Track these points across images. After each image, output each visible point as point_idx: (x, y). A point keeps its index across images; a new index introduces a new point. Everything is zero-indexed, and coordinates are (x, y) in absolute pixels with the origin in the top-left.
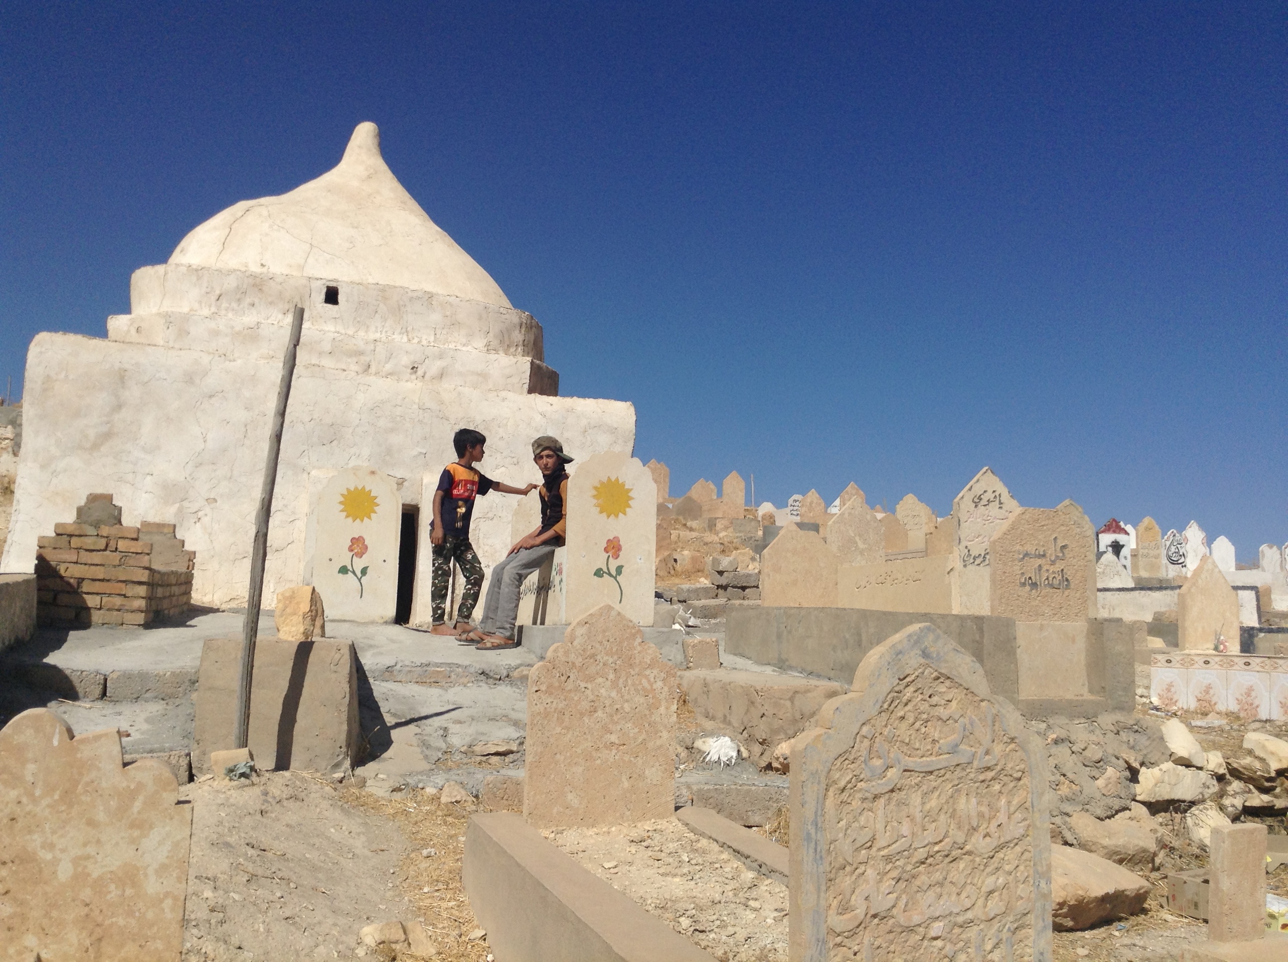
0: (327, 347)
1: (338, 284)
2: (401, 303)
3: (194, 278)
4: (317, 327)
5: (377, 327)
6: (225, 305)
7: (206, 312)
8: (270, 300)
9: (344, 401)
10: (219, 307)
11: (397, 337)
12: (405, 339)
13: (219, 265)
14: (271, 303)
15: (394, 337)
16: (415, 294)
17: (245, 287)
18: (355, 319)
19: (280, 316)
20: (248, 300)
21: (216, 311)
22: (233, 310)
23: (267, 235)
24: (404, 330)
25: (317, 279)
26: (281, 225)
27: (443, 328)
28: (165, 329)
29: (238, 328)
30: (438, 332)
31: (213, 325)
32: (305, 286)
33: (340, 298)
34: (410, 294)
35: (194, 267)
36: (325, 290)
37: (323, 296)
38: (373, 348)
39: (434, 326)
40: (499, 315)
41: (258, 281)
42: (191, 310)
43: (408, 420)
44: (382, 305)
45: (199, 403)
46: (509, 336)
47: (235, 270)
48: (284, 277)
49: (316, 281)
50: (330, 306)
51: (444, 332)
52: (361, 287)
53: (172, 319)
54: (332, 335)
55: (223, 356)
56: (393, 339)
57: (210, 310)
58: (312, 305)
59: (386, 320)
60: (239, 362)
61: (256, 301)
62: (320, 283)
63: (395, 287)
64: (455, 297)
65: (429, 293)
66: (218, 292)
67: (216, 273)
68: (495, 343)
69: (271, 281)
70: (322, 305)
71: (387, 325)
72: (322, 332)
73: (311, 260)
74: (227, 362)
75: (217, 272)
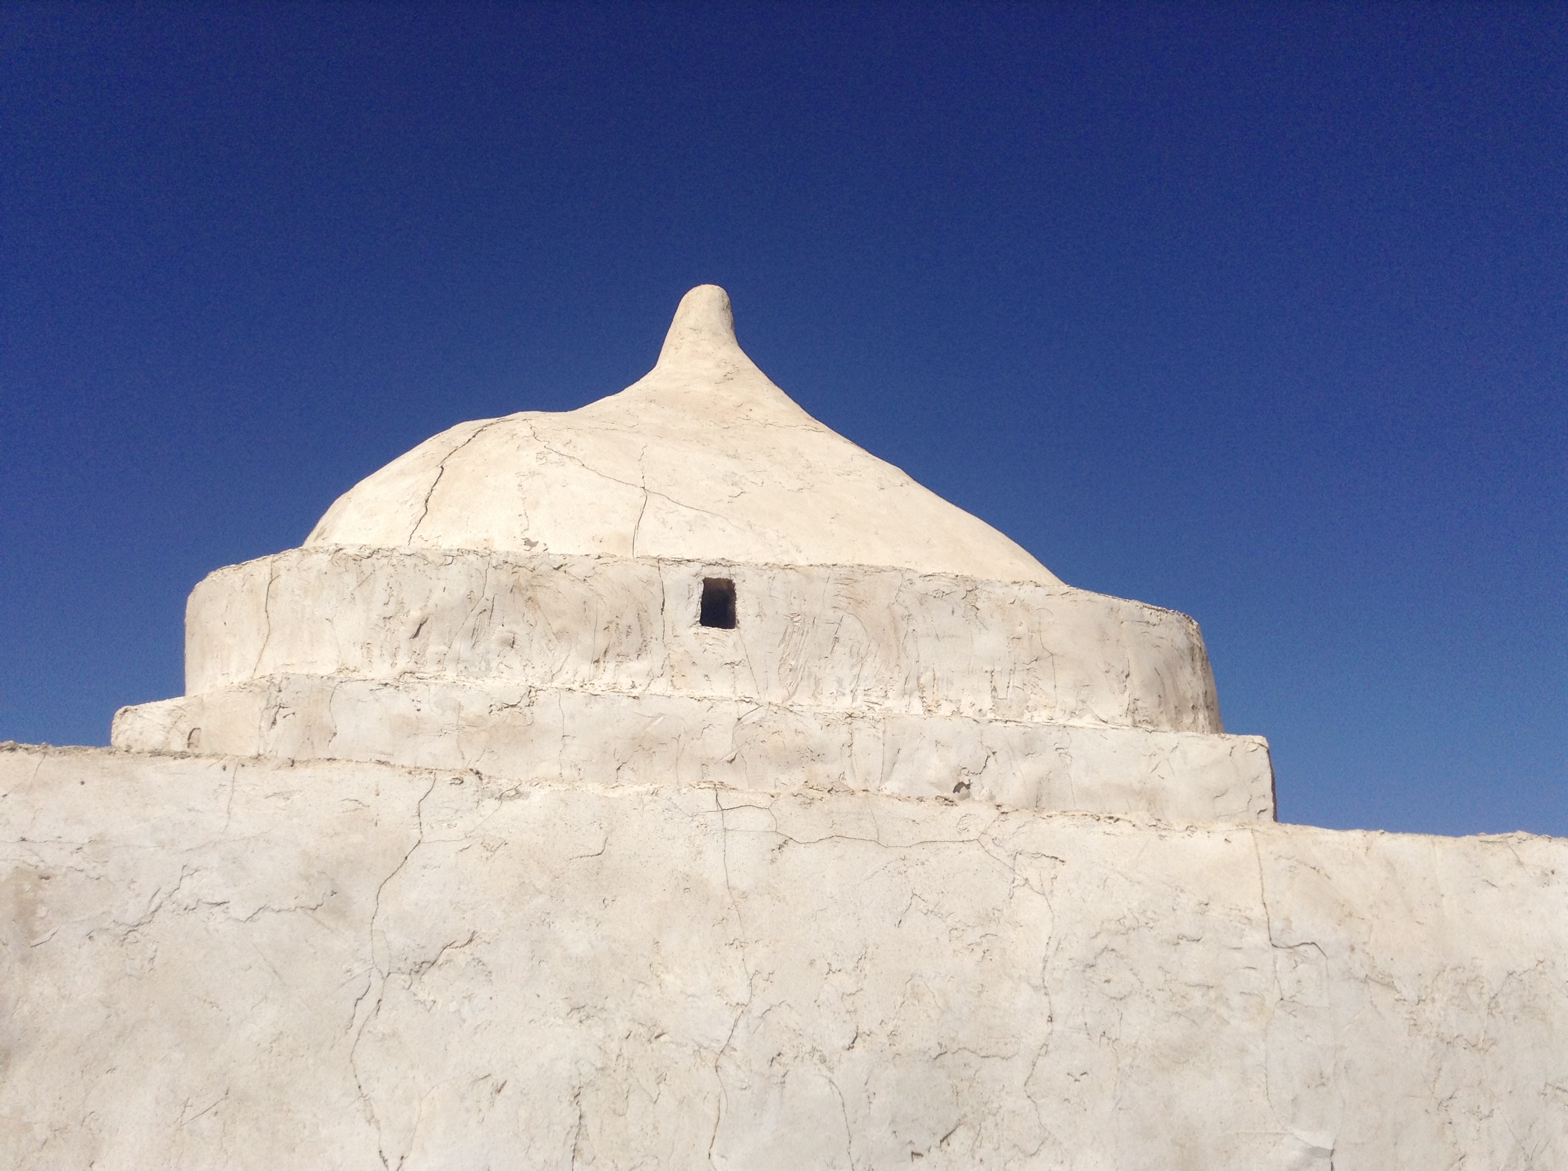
0: (721, 744)
1: (733, 570)
2: (899, 610)
3: (350, 579)
4: (684, 692)
5: (840, 681)
6: (435, 648)
7: (383, 671)
8: (556, 625)
9: (972, 936)
10: (418, 656)
11: (893, 703)
12: (917, 707)
13: (417, 545)
14: (558, 635)
15: (888, 703)
16: (932, 586)
17: (489, 594)
18: (783, 661)
19: (586, 669)
20: (498, 632)
21: (411, 666)
22: (458, 660)
23: (533, 474)
24: (912, 683)
25: (679, 562)
26: (565, 451)
27: (1012, 671)
28: (265, 724)
29: (475, 708)
30: (1001, 682)
31: (402, 704)
32: (649, 582)
33: (742, 608)
34: (920, 585)
35: (351, 551)
36: (701, 588)
37: (695, 608)
38: (845, 737)
39: (989, 669)
40: (1145, 628)
41: (524, 576)
42: (340, 671)
43: (1236, 1001)
44: (848, 620)
45: (370, 1001)
46: (1174, 683)
47: (462, 552)
48: (593, 563)
49: (674, 568)
50: (715, 632)
51: (1016, 680)
52: (792, 576)
53: (284, 697)
54: (735, 710)
55: (471, 779)
56: (888, 709)
57: (394, 665)
58: (669, 632)
59: (862, 660)
60: (538, 796)
61: (521, 631)
62: (685, 571)
63: (880, 571)
64: (1032, 587)
65: (966, 580)
66: (416, 614)
67: (408, 561)
68: (1148, 703)
69: (560, 573)
70: (694, 630)
71: (865, 673)
72: (706, 704)
73: (649, 523)
74: (491, 804)
75: (413, 560)
